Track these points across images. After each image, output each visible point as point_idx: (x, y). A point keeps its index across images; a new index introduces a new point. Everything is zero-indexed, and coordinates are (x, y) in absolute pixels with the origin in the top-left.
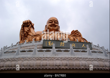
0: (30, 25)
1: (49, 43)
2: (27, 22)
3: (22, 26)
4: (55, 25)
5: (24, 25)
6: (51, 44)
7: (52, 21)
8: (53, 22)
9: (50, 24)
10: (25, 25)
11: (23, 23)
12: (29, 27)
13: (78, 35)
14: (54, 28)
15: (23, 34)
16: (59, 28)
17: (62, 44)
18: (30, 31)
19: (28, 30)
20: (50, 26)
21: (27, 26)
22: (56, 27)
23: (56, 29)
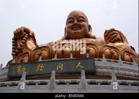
0: (25, 35)
1: (18, 69)
2: (19, 31)
3: (13, 39)
4: (80, 25)
5: (16, 37)
6: (21, 70)
7: (74, 19)
8: (76, 20)
11: (14, 34)
13: (115, 38)
14: (78, 31)
15: (15, 53)
16: (88, 29)
17: (39, 67)
18: (25, 46)
19: (22, 45)
20: (71, 29)
21: (20, 37)
22: (83, 29)
23: (81, 32)
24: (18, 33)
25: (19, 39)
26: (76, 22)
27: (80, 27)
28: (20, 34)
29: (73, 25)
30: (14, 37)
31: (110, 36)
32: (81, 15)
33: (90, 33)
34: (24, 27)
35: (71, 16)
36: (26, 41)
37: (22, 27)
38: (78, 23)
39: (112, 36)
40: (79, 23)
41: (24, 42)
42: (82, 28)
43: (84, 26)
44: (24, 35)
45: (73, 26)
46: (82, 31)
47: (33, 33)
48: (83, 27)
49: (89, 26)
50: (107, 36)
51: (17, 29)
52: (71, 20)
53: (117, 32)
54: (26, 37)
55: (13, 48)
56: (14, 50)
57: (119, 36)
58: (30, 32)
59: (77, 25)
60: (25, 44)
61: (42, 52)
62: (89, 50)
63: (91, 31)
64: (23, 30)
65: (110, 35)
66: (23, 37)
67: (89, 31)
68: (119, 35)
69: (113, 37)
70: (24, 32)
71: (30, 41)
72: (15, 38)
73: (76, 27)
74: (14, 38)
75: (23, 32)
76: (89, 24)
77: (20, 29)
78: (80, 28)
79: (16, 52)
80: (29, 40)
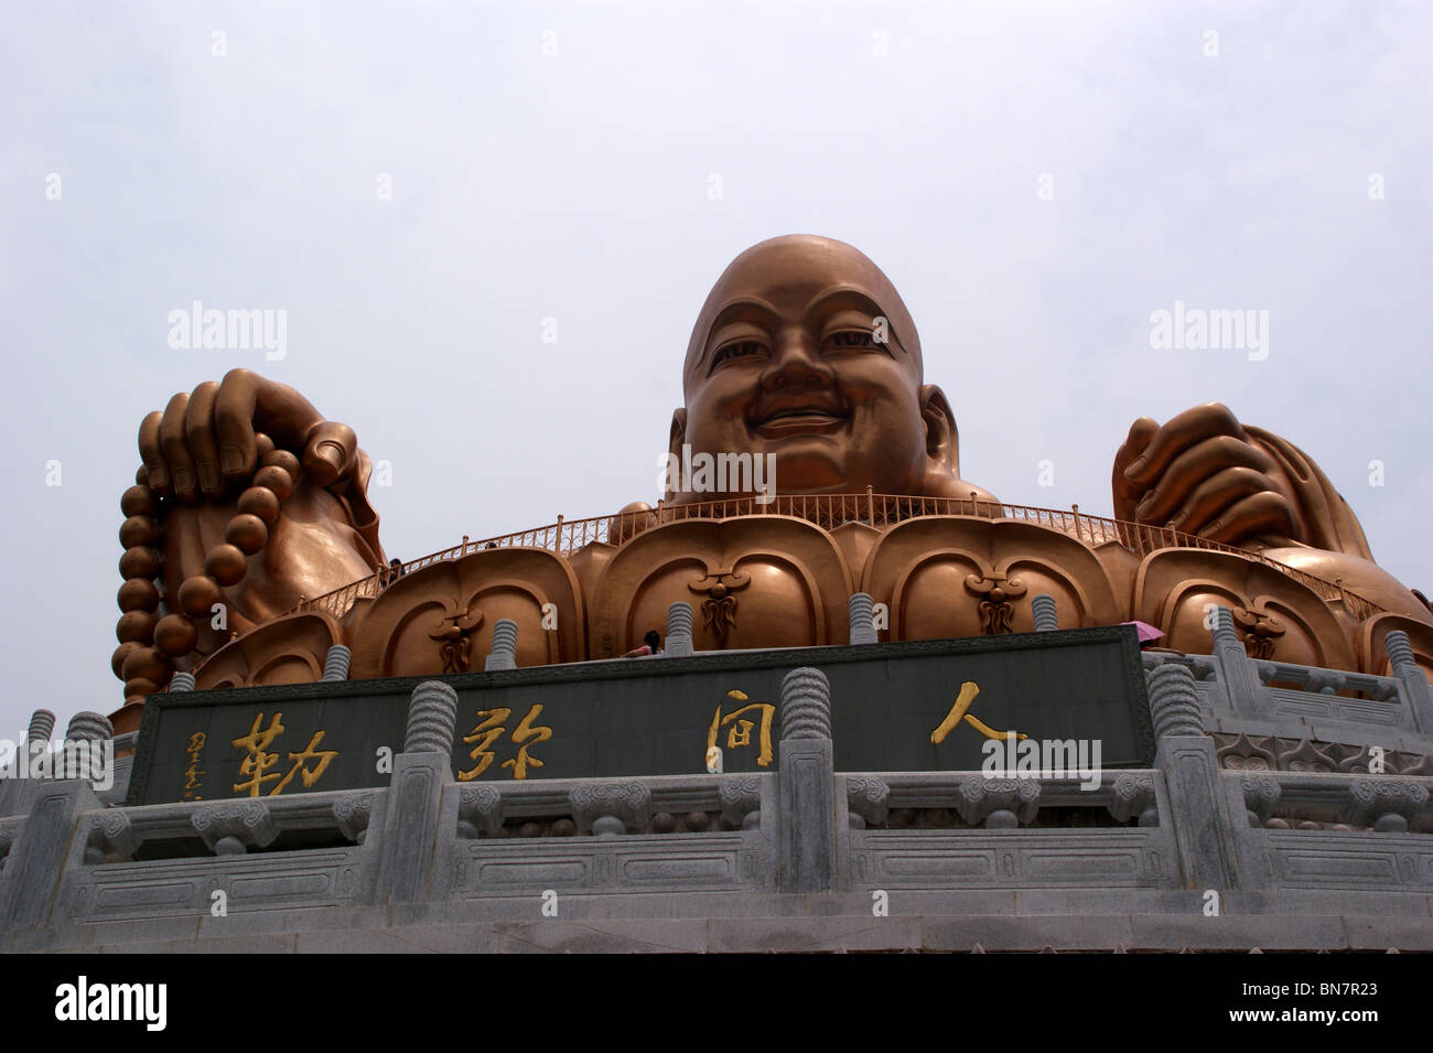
0: (262, 460)
2: (203, 418)
3: (129, 505)
4: (836, 383)
5: (159, 479)
6: (284, 766)
7: (772, 325)
8: (795, 335)
9: (740, 380)
10: (185, 487)
11: (145, 452)
12: (249, 509)
13: (1242, 506)
14: (817, 446)
15: (148, 652)
16: (921, 429)
17: (493, 735)
18: (262, 581)
19: (228, 561)
20: (739, 422)
21: (211, 485)
22: (867, 430)
23: (852, 457)
24: (189, 439)
25: (198, 502)
26: (797, 353)
27: (844, 405)
28: (208, 451)
29: (760, 388)
30: (142, 478)
31: (1180, 489)
32: (845, 285)
33: (936, 470)
34: (252, 377)
35: (749, 295)
36: (273, 522)
37: (232, 377)
38: (820, 366)
39: (1204, 489)
40: (825, 359)
41: (250, 530)
42: (860, 412)
43: (877, 392)
44: (251, 458)
45: (768, 399)
46: (863, 449)
47: (353, 442)
48: (869, 403)
49: (935, 403)
50: (1153, 484)
51: (176, 400)
52: (743, 331)
53: (1255, 447)
54: (273, 483)
55: (125, 601)
56: (139, 617)
57: (1275, 491)
58: (314, 433)
59: (811, 380)
60: (265, 552)
61: (477, 614)
62: (1008, 597)
63: (953, 459)
64: (242, 405)
65: (1182, 471)
66: (247, 481)
67: (933, 452)
68: (1275, 477)
69: (1216, 493)
70: (258, 430)
71: (314, 531)
72: (153, 494)
73: (800, 401)
74: (143, 494)
75: (249, 428)
76: (928, 381)
77: (217, 396)
78: (843, 416)
79: (166, 633)
80: (308, 515)
